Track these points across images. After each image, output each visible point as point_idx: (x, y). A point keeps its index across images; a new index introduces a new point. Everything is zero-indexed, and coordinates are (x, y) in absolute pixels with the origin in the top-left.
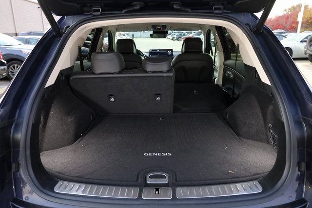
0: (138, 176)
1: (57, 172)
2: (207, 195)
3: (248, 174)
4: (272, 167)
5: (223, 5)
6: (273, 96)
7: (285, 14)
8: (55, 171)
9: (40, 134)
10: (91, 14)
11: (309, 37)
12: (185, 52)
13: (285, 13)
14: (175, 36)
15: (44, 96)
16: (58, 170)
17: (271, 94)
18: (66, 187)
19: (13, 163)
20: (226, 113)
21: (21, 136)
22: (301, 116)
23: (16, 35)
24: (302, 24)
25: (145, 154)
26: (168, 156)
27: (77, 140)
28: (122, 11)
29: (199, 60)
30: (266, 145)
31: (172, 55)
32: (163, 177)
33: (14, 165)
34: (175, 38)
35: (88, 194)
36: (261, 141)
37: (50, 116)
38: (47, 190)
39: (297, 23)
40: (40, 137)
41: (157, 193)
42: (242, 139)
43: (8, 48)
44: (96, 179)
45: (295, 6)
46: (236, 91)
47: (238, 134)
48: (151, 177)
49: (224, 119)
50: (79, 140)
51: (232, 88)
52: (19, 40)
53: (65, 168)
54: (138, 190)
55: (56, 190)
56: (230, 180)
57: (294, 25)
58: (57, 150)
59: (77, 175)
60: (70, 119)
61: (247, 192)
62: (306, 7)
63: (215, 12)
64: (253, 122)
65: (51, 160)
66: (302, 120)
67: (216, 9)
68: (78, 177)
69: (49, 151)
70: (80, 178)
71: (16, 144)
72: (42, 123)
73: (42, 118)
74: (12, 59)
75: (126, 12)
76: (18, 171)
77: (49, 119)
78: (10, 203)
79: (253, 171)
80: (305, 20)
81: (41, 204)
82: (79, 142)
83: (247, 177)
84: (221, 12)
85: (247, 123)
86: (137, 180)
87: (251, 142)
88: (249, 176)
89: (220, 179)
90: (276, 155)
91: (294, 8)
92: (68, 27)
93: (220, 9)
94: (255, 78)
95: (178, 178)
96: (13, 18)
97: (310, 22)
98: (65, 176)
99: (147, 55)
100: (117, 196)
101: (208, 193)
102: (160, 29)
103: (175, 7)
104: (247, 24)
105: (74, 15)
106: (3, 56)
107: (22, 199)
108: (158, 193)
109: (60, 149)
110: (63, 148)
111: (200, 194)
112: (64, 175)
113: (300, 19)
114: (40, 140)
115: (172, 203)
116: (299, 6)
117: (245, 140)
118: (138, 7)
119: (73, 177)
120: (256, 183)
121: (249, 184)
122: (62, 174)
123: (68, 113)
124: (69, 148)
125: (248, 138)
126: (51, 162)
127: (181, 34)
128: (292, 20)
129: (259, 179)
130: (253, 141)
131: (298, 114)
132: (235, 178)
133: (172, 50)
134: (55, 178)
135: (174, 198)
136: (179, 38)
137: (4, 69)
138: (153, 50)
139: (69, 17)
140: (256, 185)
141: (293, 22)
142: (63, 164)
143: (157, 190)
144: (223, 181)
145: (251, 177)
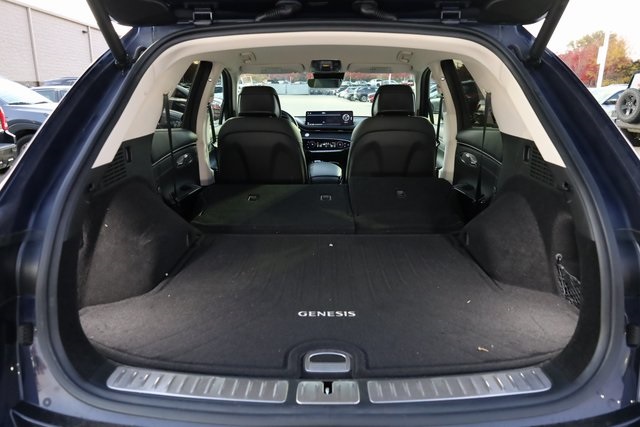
0: (286, 357)
1: (113, 348)
2: (434, 396)
3: (518, 354)
4: (570, 338)
5: (461, 7)
6: (569, 190)
7: (570, 52)
8: (110, 345)
9: (79, 269)
10: (192, 24)
11: (620, 95)
12: (378, 114)
13: (571, 49)
14: (355, 92)
15: (90, 186)
16: (116, 345)
17: (566, 185)
18: (132, 379)
19: (21, 324)
20: (466, 234)
21: (38, 268)
22: (630, 229)
23: (38, 84)
24: (605, 71)
25: (300, 314)
26: (348, 318)
27: (157, 285)
28: (254, 18)
29: (409, 130)
30: (551, 297)
31: (351, 123)
32: (341, 360)
33: (21, 331)
34: (355, 96)
35: (180, 393)
36: (540, 289)
37: (101, 233)
38: (92, 383)
39: (596, 69)
40: (79, 277)
41: (327, 391)
42: (500, 284)
43: (21, 108)
44: (197, 363)
45: (590, 35)
46: (485, 192)
47: (491, 275)
48: (314, 360)
49: (462, 245)
50: (161, 285)
51: (475, 186)
52: (43, 93)
53: (131, 340)
54: (285, 384)
55: (112, 384)
56: (480, 366)
57: (588, 73)
58: (116, 303)
59: (158, 354)
60: (143, 241)
61: (519, 390)
62: (612, 38)
63: (446, 22)
64: (523, 250)
65: (101, 324)
66: (633, 238)
67: (447, 17)
68: (158, 358)
69: (98, 306)
70: (164, 360)
71: (28, 285)
72: (85, 246)
73: (85, 236)
74: (23, 131)
75: (263, 20)
76: (30, 344)
77: (99, 238)
78: (11, 412)
79: (530, 347)
80: (611, 64)
81: (78, 416)
82: (162, 289)
83: (516, 359)
84: (457, 22)
85: (511, 251)
86: (285, 365)
87: (520, 290)
88: (520, 358)
89: (460, 364)
90: (577, 317)
91: (588, 39)
92: (143, 49)
93: (454, 16)
94: (526, 160)
95: (370, 364)
96: (32, 47)
97: (620, 67)
98: (131, 357)
99: (302, 121)
100: (243, 397)
101: (437, 393)
102: (328, 69)
104: (511, 47)
105: (157, 25)
106: (10, 123)
107: (38, 402)
108: (330, 392)
109: (120, 302)
110: (127, 300)
111: (420, 394)
112: (129, 354)
113: (601, 60)
114: (79, 282)
115: (360, 412)
116: (599, 37)
117: (507, 287)
118: (288, 11)
119: (148, 358)
120: (535, 371)
121: (522, 374)
122: (124, 351)
123: (141, 228)
124: (139, 300)
125: (513, 283)
126: (102, 328)
127: (366, 89)
128: (585, 63)
129: (542, 364)
130: (523, 289)
131: (624, 225)
132: (491, 361)
133: (351, 112)
134: (110, 361)
135: (365, 402)
136: (362, 95)
137: (11, 150)
138: (313, 113)
139: (145, 29)
140: (536, 375)
141: (588, 67)
142: (127, 331)
143: (328, 385)
144: (466, 367)
145: (524, 360)
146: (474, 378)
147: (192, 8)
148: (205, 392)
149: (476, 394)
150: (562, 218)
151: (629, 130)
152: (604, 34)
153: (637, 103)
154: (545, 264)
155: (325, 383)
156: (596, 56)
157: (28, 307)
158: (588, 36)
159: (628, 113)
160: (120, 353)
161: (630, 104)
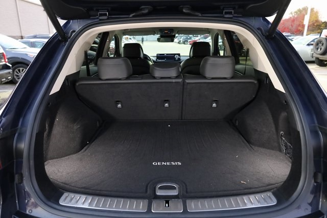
0: (147, 187)
1: (62, 183)
2: (219, 208)
3: (261, 185)
4: (287, 176)
5: (234, 8)
6: (287, 104)
7: (291, 17)
8: (60, 181)
10: (98, 18)
11: (316, 40)
12: (193, 57)
14: (181, 40)
15: (49, 104)
16: (63, 181)
17: (285, 101)
18: (72, 199)
19: (16, 174)
20: (236, 120)
21: (24, 145)
22: (317, 125)
23: (22, 38)
24: (308, 27)
25: (153, 163)
26: (177, 166)
27: (83, 148)
28: (129, 15)
30: (278, 153)
31: (179, 59)
32: (173, 188)
33: (17, 177)
34: (181, 42)
35: (95, 207)
37: (55, 124)
39: (303, 26)
40: (45, 146)
41: (167, 205)
42: (253, 147)
43: (13, 51)
45: (301, 9)
47: (249, 142)
48: (161, 188)
49: (234, 125)
50: (85, 148)
52: (25, 43)
53: (71, 178)
54: (146, 201)
55: (62, 202)
56: (242, 191)
57: (300, 28)
58: (63, 158)
59: (84, 186)
60: (76, 127)
61: (261, 204)
62: (312, 10)
63: (226, 16)
64: (264, 129)
65: (57, 170)
66: (318, 129)
67: (226, 13)
68: (84, 188)
69: (54, 160)
70: (87, 189)
71: (20, 154)
72: (47, 131)
73: (47, 126)
74: (18, 63)
75: (133, 16)
76: (21, 183)
77: (54, 126)
78: (13, 216)
79: (267, 181)
80: (311, 23)
82: (86, 150)
83: (260, 187)
84: (231, 16)
85: (258, 130)
86: (146, 192)
87: (262, 150)
88: (262, 187)
89: (232, 190)
90: (291, 165)
91: (299, 10)
92: (74, 31)
93: (230, 13)
94: (266, 83)
95: (188, 190)
96: (19, 20)
97: (316, 25)
98: (71, 187)
99: (155, 59)
100: (125, 208)
101: (220, 206)
102: (167, 33)
103: (184, 11)
104: (259, 29)
105: (80, 19)
106: (8, 59)
107: (26, 212)
108: (168, 206)
109: (65, 158)
111: (212, 206)
112: (70, 186)
113: (306, 22)
115: (183, 216)
116: (305, 9)
117: (256, 148)
118: (146, 11)
119: (79, 188)
120: (270, 194)
121: (263, 195)
123: (74, 120)
124: (74, 156)
125: (259, 146)
126: (56, 172)
127: (187, 38)
128: (298, 23)
129: (272, 190)
130: (264, 149)
131: (314, 123)
132: (247, 189)
133: (179, 54)
134: (60, 190)
135: (185, 211)
136: (185, 41)
137: (9, 73)
138: (160, 54)
139: (75, 21)
140: (270, 197)
141: (299, 25)
142: (68, 174)
143: (167, 202)
144: (235, 192)
145: (264, 188)
146: (239, 198)
147: (98, 10)
148: (107, 206)
149: (240, 207)
150: (284, 114)
151: (320, 59)
152: (308, 8)
153: (324, 45)
154: (275, 136)
155: (166, 201)
156: (303, 19)
157: (20, 165)
158: (299, 9)
159: (319, 50)
160: (65, 185)
161: (320, 45)
